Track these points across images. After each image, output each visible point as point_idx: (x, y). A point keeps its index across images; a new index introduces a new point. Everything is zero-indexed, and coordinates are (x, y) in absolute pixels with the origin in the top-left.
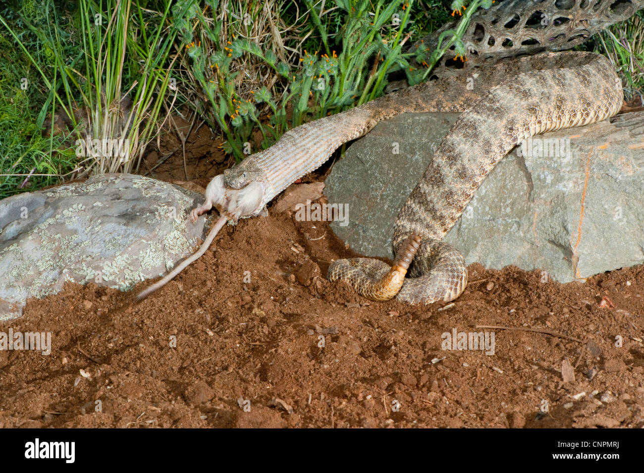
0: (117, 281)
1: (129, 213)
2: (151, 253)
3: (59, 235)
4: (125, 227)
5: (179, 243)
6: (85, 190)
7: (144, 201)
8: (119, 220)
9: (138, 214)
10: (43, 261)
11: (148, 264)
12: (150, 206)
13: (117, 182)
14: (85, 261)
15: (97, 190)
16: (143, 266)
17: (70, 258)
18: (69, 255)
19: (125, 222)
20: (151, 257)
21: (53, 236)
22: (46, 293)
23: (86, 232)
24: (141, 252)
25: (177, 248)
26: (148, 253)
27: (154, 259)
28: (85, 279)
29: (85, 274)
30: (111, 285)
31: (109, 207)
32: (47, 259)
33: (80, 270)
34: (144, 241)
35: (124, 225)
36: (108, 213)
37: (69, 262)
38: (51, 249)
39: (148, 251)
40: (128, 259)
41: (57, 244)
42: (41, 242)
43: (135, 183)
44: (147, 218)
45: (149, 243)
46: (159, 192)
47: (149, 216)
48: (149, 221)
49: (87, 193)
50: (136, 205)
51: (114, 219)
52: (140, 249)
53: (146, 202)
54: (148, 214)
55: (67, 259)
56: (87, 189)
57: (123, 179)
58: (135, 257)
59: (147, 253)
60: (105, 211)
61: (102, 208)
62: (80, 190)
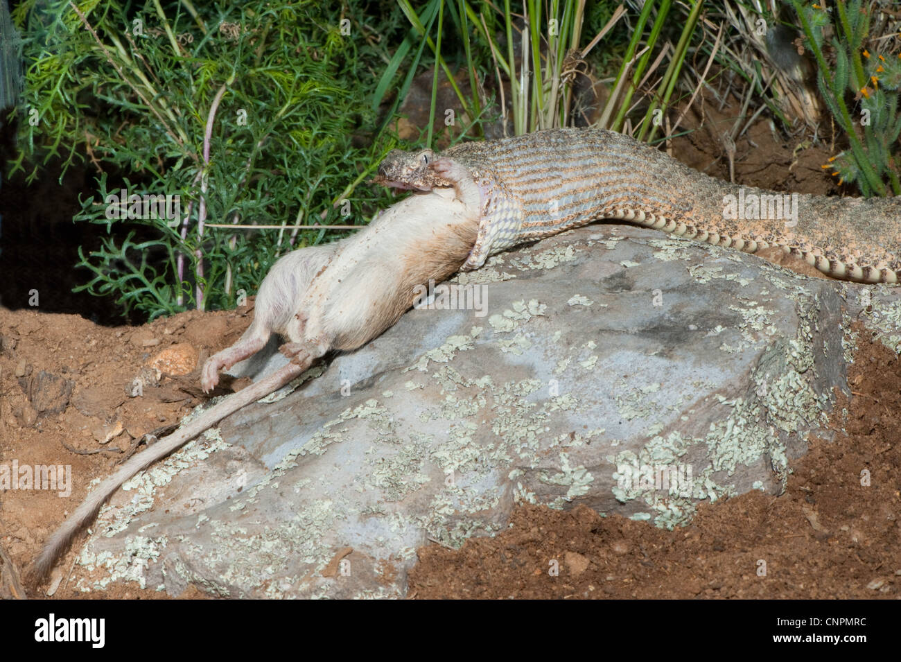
0: (649, 500)
1: (667, 324)
2: (737, 430)
3: (486, 380)
4: (664, 362)
5: (798, 403)
6: (532, 266)
7: (699, 294)
8: (644, 342)
9: (692, 327)
10: (452, 446)
11: (727, 457)
12: (719, 306)
13: (610, 244)
14: (566, 449)
15: (564, 264)
16: (715, 463)
17: (523, 440)
18: (522, 432)
19: (661, 347)
20: (736, 441)
21: (470, 380)
22: (465, 532)
23: (558, 371)
24: (712, 427)
25: (793, 415)
26: (728, 431)
27: (743, 445)
28: (563, 494)
29: (566, 481)
30: (632, 512)
31: (609, 309)
32: (463, 441)
33: (553, 470)
34: (721, 398)
35: (661, 355)
36: (612, 323)
37: (523, 450)
38: (469, 416)
39: (731, 422)
40: (680, 446)
41: (483, 402)
42: (438, 398)
43: (659, 249)
44: (720, 338)
45: (733, 402)
46: (730, 272)
47: (722, 333)
48: (725, 347)
49: (539, 273)
50: (682, 305)
51: (630, 340)
52: (710, 421)
53: (707, 297)
54: (719, 329)
55: (517, 441)
56: (536, 263)
57: (626, 239)
58: (697, 440)
59: (725, 428)
60: (603, 318)
61: (593, 311)
62: (516, 264)
